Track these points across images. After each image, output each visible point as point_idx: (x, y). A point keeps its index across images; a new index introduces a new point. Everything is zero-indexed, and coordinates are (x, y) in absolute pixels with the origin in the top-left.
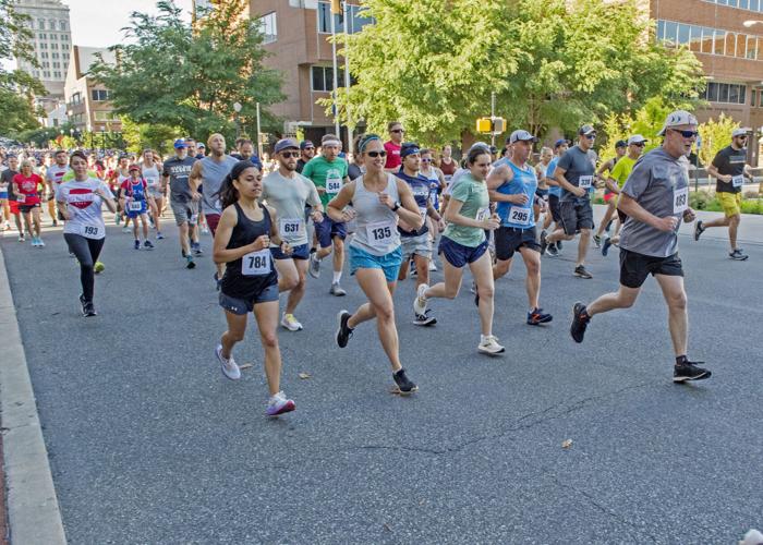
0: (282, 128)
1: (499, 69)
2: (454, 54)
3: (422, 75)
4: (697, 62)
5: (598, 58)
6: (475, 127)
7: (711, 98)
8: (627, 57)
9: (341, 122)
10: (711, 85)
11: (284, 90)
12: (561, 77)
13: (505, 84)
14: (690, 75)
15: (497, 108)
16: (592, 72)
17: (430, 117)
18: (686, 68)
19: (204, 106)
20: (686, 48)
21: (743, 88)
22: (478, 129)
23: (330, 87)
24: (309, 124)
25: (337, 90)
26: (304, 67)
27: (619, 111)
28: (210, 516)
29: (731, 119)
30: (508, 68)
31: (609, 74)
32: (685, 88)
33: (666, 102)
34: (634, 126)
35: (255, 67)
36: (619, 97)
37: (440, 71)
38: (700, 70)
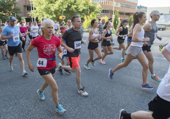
0: (21, 18)
1: (64, 7)
2: (55, 4)
3: (49, 8)
4: (101, 6)
5: (82, 5)
6: (59, 18)
7: (103, 12)
8: (88, 5)
9: (33, 17)
10: (103, 10)
11: (21, 11)
12: (76, 8)
13: (65, 10)
14: (99, 8)
15: (64, 14)
16: (81, 7)
17: (51, 16)
18: (99, 7)
19: (4, 14)
20: (99, 3)
21: (109, 11)
22: (60, 18)
23: (30, 10)
24: (26, 17)
25: (32, 11)
26: (25, 6)
27: (87, 15)
28: (10, 94)
29: (107, 16)
30: (65, 6)
31: (85, 8)
32: (99, 11)
33: (95, 13)
34: (89, 18)
35: (14, 6)
36: (87, 12)
37: (52, 7)
38: (101, 7)
